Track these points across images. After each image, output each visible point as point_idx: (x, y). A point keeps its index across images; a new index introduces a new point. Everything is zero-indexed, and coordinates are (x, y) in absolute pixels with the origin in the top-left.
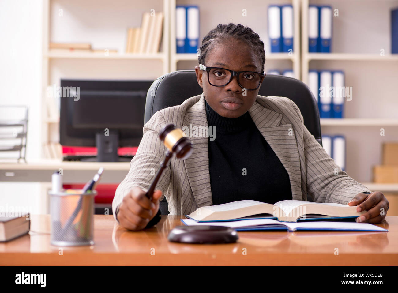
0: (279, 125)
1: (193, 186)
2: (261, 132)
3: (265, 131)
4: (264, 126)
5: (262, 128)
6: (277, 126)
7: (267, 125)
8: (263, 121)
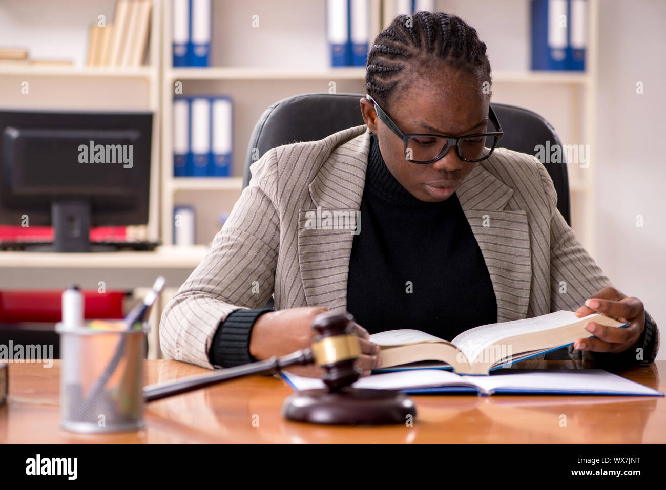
0: (504, 209)
1: (309, 295)
2: (467, 217)
3: (474, 216)
4: (474, 206)
5: (471, 209)
6: (500, 210)
7: (481, 206)
8: (476, 198)
